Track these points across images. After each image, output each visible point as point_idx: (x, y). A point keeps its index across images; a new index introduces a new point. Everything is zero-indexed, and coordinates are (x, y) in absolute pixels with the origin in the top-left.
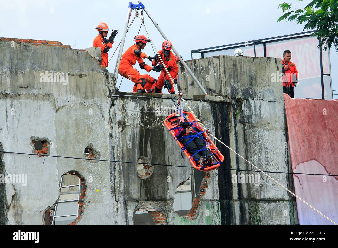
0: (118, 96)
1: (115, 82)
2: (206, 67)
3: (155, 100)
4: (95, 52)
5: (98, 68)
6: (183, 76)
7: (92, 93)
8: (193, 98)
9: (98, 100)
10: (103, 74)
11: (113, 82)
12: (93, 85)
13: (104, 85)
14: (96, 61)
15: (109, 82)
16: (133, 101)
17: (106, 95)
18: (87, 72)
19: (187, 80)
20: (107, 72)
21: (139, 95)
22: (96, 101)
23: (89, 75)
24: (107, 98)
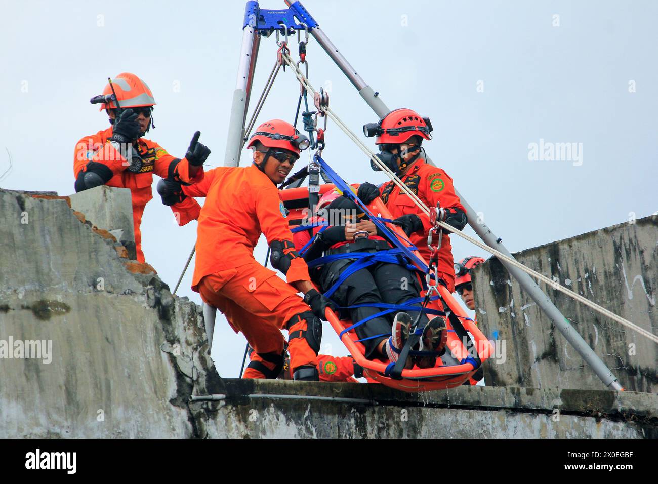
0: (217, 401)
1: (201, 335)
2: (606, 273)
3: (390, 415)
4: (102, 207)
5: (121, 276)
6: (506, 322)
7: (96, 385)
8: (559, 402)
9: (127, 420)
10: (143, 298)
11: (195, 335)
12: (103, 350)
13: (151, 349)
14: (108, 243)
15: (175, 337)
16: (288, 420)
17: (164, 397)
18: (70, 291)
19: (524, 338)
20: (164, 291)
21: (316, 390)
22: (119, 423)
23: (82, 306)
24: (170, 410)
